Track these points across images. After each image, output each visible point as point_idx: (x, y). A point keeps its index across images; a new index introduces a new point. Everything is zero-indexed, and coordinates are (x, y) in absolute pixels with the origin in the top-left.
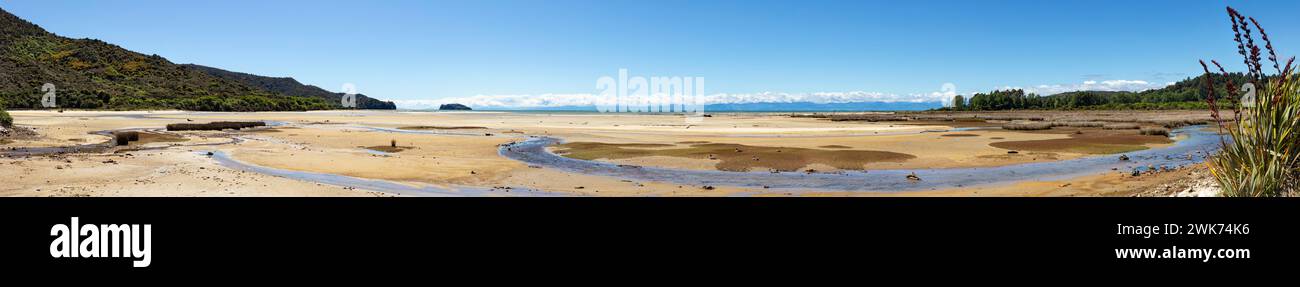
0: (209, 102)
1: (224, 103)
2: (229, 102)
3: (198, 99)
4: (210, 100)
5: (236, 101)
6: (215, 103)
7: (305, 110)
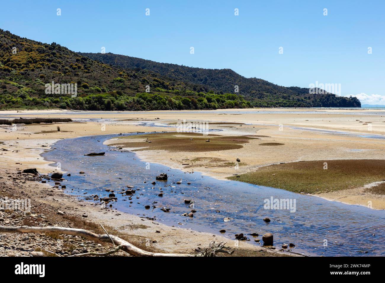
0: (100, 100)
1: (116, 102)
2: (122, 101)
3: (87, 98)
4: (101, 98)
5: (131, 99)
6: (106, 101)
7: (215, 108)
